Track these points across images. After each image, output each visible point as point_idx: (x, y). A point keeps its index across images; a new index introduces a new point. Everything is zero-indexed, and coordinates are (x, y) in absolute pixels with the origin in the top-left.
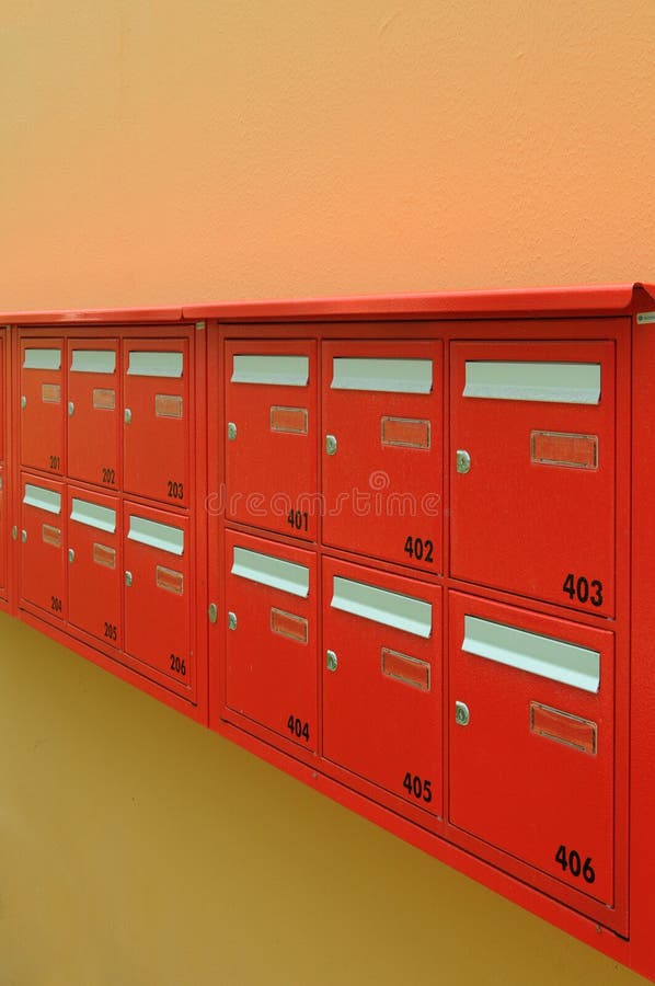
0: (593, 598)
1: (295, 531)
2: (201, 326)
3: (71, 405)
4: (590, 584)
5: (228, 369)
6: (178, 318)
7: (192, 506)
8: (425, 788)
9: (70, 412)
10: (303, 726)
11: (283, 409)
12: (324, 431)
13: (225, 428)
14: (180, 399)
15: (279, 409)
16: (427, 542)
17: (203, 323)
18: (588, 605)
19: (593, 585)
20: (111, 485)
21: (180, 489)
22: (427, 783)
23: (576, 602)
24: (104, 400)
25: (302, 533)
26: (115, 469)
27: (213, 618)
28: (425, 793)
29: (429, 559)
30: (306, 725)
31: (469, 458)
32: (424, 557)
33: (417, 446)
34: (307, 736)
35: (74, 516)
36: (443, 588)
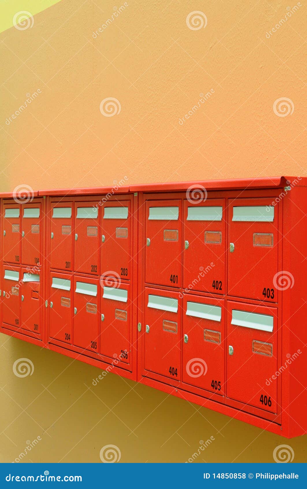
0: (271, 296)
1: (173, 284)
2: (136, 195)
3: (76, 235)
4: (270, 291)
5: (147, 214)
6: (127, 191)
7: (131, 278)
8: (219, 385)
9: (76, 239)
10: (175, 370)
11: (169, 231)
12: (184, 239)
13: (146, 241)
14: (127, 229)
15: (167, 230)
16: (220, 282)
17: (137, 193)
18: (270, 299)
19: (271, 291)
20: (95, 273)
21: (126, 271)
22: (219, 382)
23: (266, 298)
24: (92, 232)
25: (176, 285)
26: (97, 265)
27: (139, 330)
28: (218, 387)
29: (221, 289)
30: (176, 369)
31: (234, 246)
32: (219, 288)
33: (217, 242)
34: (176, 374)
35: (78, 290)
36: (225, 300)
